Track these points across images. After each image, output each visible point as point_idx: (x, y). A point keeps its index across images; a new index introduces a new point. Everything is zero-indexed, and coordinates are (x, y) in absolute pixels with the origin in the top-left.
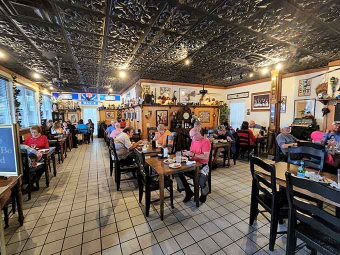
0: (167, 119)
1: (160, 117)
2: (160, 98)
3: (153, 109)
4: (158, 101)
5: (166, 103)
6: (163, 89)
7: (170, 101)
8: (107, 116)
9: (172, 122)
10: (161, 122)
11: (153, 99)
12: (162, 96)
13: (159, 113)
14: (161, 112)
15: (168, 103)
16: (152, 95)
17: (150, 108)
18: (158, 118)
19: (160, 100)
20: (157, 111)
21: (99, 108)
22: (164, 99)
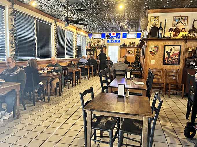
0: (179, 56)
1: (168, 54)
2: (171, 30)
3: (161, 44)
4: (167, 34)
5: (180, 36)
6: (177, 18)
7: (185, 34)
8: (127, 54)
9: (186, 60)
10: (170, 59)
11: (160, 32)
12: (174, 28)
13: (167, 49)
14: (172, 47)
15: (183, 37)
16: (161, 27)
17: (157, 43)
18: (166, 54)
19: (171, 32)
20: (165, 46)
21: (121, 46)
22: (177, 31)
